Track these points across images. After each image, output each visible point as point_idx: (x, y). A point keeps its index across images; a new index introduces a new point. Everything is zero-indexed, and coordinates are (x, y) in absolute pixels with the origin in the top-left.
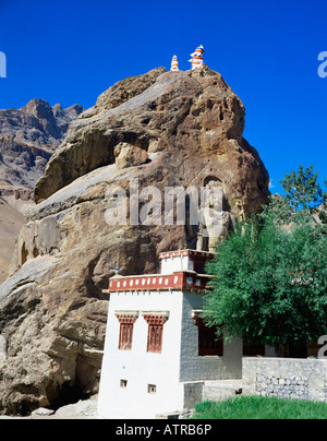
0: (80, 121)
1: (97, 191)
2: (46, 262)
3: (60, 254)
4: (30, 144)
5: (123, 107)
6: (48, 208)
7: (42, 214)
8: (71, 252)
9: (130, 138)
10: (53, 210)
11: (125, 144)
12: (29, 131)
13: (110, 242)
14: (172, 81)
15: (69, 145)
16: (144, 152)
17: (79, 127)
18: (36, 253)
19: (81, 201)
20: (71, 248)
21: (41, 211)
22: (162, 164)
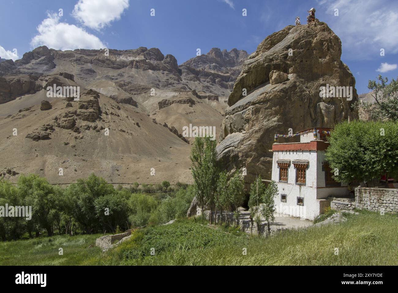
0: (249, 60)
1: (262, 98)
2: (238, 136)
3: (245, 132)
4: (213, 72)
5: (272, 50)
6: (237, 108)
7: (234, 111)
8: (251, 131)
9: (277, 67)
10: (239, 109)
11: (275, 71)
12: (212, 65)
13: (271, 125)
14: (298, 32)
15: (245, 74)
16: (285, 74)
17: (249, 64)
18: (232, 132)
19: (254, 104)
20: (251, 128)
21: (234, 110)
22: (296, 80)
